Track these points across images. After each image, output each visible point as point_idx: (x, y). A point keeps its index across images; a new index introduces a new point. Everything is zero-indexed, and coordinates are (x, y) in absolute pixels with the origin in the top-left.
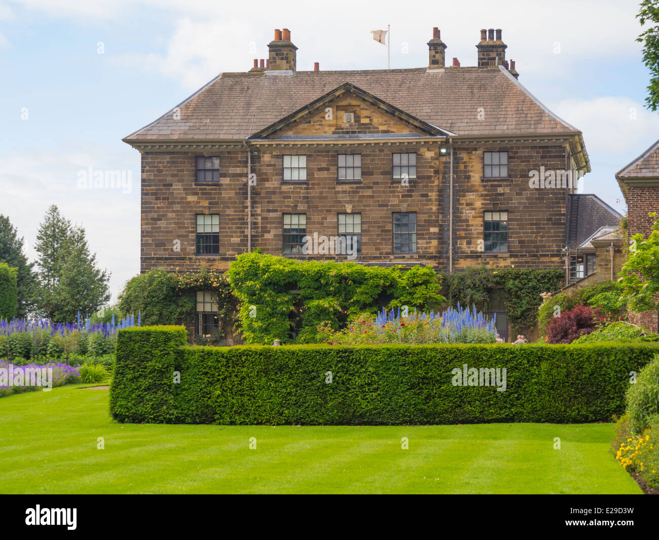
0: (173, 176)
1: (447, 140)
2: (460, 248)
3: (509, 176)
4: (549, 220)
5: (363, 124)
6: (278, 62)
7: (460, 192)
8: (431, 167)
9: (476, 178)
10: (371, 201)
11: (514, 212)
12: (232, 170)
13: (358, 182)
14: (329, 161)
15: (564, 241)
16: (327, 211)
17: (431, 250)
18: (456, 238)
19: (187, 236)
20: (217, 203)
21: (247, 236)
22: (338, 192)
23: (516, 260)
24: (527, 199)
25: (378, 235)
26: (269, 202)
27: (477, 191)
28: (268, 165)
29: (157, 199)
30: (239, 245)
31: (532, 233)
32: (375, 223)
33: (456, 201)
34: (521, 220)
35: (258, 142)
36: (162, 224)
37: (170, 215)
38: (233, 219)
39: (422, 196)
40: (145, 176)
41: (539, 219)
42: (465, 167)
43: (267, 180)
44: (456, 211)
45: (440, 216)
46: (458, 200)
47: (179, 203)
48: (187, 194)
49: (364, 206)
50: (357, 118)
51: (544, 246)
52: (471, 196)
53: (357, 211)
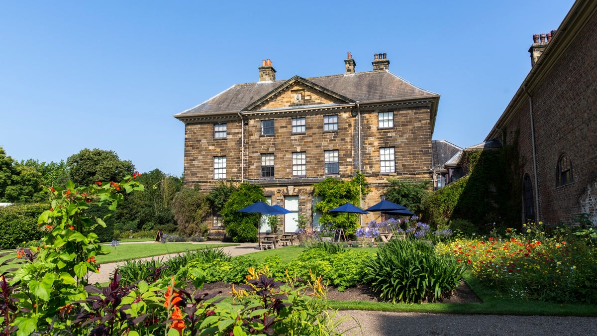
0: (202, 135)
1: (356, 105)
2: (366, 170)
3: (394, 125)
4: (420, 151)
5: (306, 100)
6: (264, 76)
7: (365, 136)
8: (347, 122)
9: (374, 128)
10: (311, 144)
11: (399, 147)
12: (233, 131)
13: (305, 134)
14: (287, 122)
15: (431, 164)
16: (286, 151)
17: (347, 172)
18: (363, 164)
19: (209, 169)
20: (225, 150)
21: (241, 168)
22: (292, 140)
23: (401, 176)
24: (406, 139)
25: (316, 164)
26: (253, 148)
27: (375, 136)
28: (253, 127)
29: (193, 149)
30: (237, 173)
31: (411, 160)
32: (314, 157)
33: (363, 142)
34: (403, 152)
35: (246, 113)
36: (195, 163)
37: (200, 157)
38: (233, 158)
39: (342, 140)
40: (187, 136)
41: (415, 151)
42: (367, 122)
43: (252, 135)
44: (363, 148)
45: (353, 152)
46: (364, 142)
47: (204, 150)
48: (208, 145)
49: (307, 147)
50: (303, 97)
51: (419, 168)
52: (371, 139)
53: (303, 151)
